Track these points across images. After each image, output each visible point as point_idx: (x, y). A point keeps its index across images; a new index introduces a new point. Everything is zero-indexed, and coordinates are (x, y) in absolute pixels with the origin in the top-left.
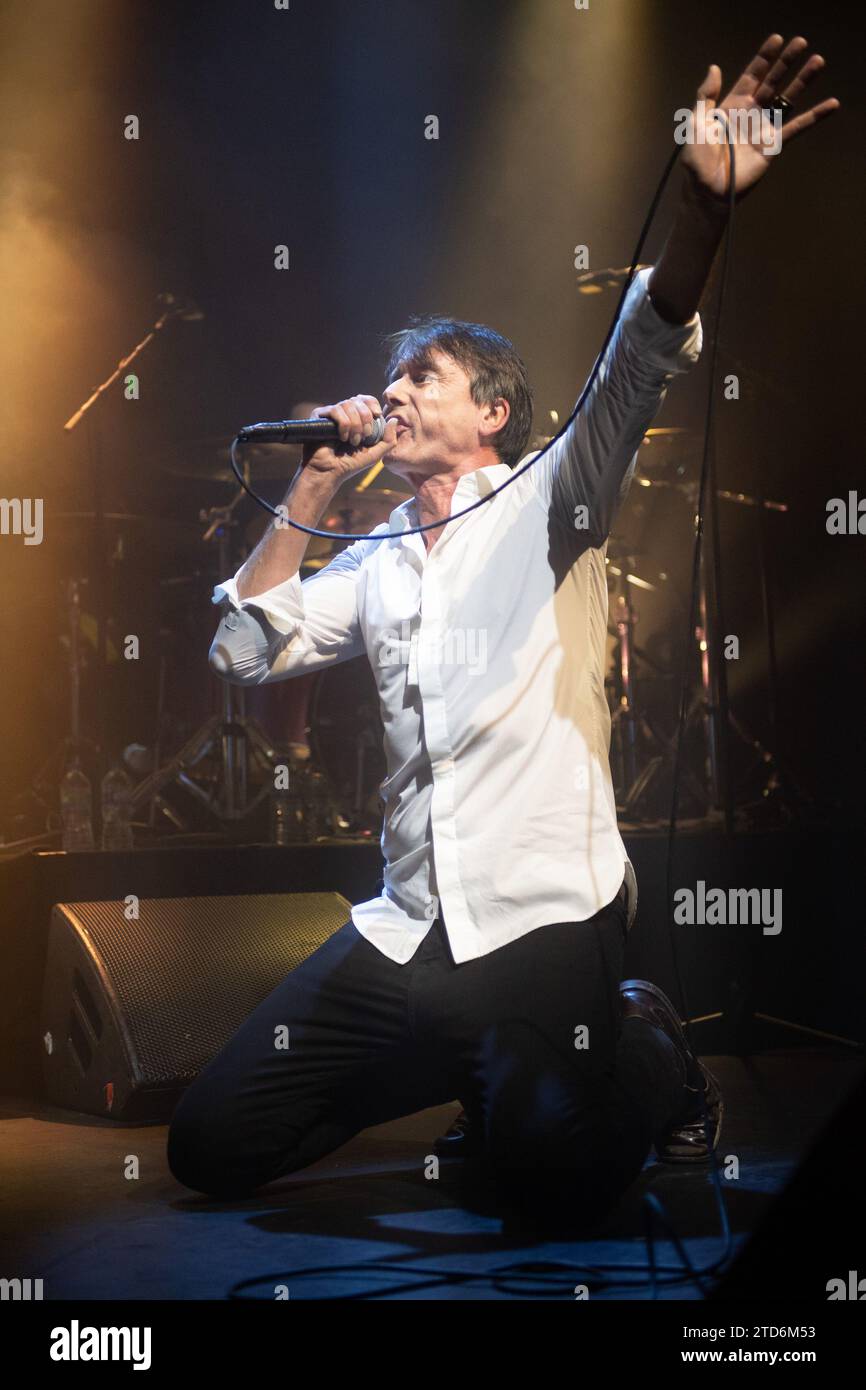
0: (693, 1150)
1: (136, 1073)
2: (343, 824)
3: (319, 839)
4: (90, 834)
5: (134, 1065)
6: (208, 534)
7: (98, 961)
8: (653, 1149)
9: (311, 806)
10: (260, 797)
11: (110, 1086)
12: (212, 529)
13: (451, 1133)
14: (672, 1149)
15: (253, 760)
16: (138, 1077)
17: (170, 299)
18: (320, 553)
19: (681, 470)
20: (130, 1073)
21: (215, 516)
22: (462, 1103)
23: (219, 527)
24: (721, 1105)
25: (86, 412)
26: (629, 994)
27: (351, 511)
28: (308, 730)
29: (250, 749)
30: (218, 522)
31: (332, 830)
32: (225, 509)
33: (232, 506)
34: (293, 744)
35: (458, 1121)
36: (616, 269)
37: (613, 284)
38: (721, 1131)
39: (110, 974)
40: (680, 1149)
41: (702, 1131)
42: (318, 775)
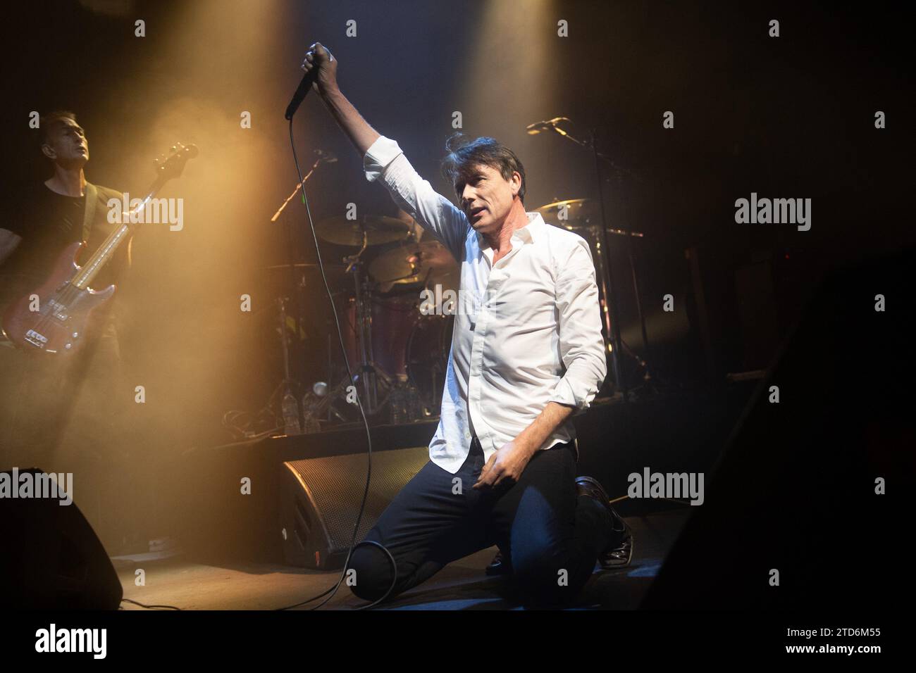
0: (620, 561)
1: (331, 545)
2: (428, 414)
3: (416, 421)
4: (298, 427)
5: (329, 541)
6: (348, 269)
7: (307, 490)
8: (598, 562)
9: (410, 404)
10: (383, 403)
11: (317, 553)
12: (350, 267)
13: (494, 562)
14: (608, 562)
15: (379, 385)
16: (331, 547)
17: (320, 152)
18: (406, 275)
19: (588, 221)
20: (327, 545)
21: (351, 259)
22: (498, 546)
23: (354, 265)
24: (632, 537)
25: (281, 212)
26: (581, 484)
27: (421, 253)
28: (406, 366)
29: (378, 378)
30: (352, 264)
31: (422, 416)
32: (356, 256)
33: (359, 254)
34: (399, 375)
35: (497, 557)
36: (546, 121)
37: (545, 128)
38: (633, 551)
39: (313, 495)
40: (612, 562)
41: (623, 552)
42: (413, 388)
